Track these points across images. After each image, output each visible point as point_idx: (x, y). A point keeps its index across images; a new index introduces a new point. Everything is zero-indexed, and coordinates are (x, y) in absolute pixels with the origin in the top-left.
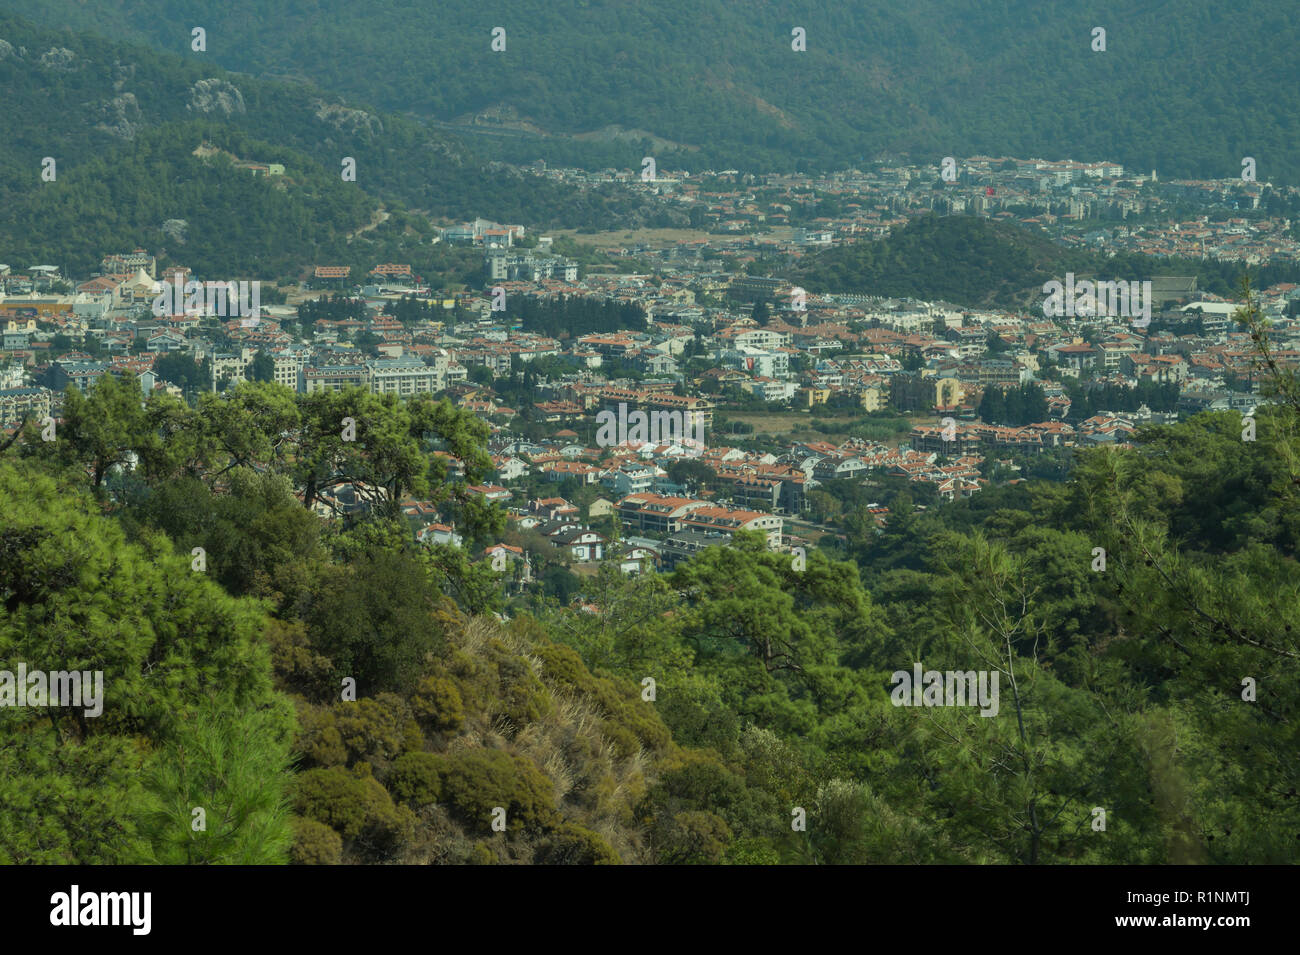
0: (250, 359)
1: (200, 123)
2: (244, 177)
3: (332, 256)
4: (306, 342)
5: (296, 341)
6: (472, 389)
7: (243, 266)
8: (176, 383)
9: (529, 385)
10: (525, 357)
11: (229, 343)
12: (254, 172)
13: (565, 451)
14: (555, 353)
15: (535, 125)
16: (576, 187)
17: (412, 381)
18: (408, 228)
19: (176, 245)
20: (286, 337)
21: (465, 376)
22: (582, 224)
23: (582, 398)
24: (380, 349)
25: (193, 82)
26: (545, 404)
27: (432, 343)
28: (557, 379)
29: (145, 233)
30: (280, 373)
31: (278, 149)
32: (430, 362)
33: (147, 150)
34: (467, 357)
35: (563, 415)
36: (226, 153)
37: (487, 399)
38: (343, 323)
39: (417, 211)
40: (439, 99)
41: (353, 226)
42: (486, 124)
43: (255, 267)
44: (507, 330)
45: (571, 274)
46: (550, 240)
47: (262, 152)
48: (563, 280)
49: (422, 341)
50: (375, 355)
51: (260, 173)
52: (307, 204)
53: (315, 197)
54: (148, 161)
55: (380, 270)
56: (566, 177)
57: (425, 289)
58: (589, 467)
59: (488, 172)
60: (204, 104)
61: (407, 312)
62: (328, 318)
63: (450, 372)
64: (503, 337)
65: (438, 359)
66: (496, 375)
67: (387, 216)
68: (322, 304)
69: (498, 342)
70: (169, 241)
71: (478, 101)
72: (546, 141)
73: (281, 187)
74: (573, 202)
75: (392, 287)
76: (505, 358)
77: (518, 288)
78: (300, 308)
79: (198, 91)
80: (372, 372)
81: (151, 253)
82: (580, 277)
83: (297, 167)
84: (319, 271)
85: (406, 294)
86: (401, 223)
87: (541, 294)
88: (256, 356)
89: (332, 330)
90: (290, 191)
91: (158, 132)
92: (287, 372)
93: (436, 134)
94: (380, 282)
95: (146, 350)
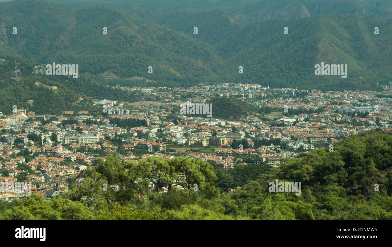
0: (51, 134)
1: (36, 76)
2: (47, 90)
3: (69, 109)
4: (64, 130)
5: (61, 130)
6: (106, 141)
7: (47, 111)
8: (33, 141)
9: (120, 140)
10: (118, 133)
11: (45, 130)
12: (50, 88)
13: (130, 157)
14: (125, 132)
15: (117, 76)
16: (128, 91)
17: (91, 139)
18: (87, 101)
19: (31, 106)
20: (59, 129)
21: (104, 138)
22: (130, 100)
23: (133, 143)
24: (83, 132)
25: (34, 66)
26: (124, 145)
27: (95, 130)
28: (127, 139)
29: (23, 104)
30: (58, 138)
31: (55, 83)
32: (95, 135)
33: (23, 83)
34: (104, 134)
35: (129, 148)
36: (43, 84)
37: (110, 144)
38: (73, 125)
39: (89, 97)
40: (93, 70)
41: (74, 101)
42: (105, 76)
43: (50, 112)
44: (113, 127)
45: (128, 113)
46: (122, 104)
47: (51, 84)
48: (126, 114)
49: (93, 129)
50: (82, 133)
51: (51, 89)
52: (63, 96)
53: (65, 94)
54: (24, 86)
55: (81, 112)
56: (125, 89)
57: (92, 117)
58: (137, 161)
59: (106, 88)
60: (36, 72)
61: (88, 122)
62: (69, 124)
63: (100, 137)
64: (112, 128)
65: (97, 134)
66: (112, 138)
67: (82, 99)
68: (67, 121)
69: (111, 130)
70: (29, 106)
71: (103, 70)
72: (120, 80)
73: (56, 92)
74: (127, 95)
75: (84, 116)
76: (113, 134)
77: (115, 116)
78: (62, 122)
79: (35, 69)
80: (81, 137)
81: (25, 109)
82: (130, 113)
83: (60, 87)
84: (66, 113)
85: (88, 118)
86: (86, 101)
87: (121, 118)
88: (53, 134)
89: (70, 127)
90: (58, 93)
91: (26, 79)
92: (60, 138)
93: (93, 79)
94: (81, 115)
95: (25, 132)
